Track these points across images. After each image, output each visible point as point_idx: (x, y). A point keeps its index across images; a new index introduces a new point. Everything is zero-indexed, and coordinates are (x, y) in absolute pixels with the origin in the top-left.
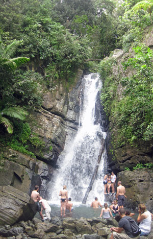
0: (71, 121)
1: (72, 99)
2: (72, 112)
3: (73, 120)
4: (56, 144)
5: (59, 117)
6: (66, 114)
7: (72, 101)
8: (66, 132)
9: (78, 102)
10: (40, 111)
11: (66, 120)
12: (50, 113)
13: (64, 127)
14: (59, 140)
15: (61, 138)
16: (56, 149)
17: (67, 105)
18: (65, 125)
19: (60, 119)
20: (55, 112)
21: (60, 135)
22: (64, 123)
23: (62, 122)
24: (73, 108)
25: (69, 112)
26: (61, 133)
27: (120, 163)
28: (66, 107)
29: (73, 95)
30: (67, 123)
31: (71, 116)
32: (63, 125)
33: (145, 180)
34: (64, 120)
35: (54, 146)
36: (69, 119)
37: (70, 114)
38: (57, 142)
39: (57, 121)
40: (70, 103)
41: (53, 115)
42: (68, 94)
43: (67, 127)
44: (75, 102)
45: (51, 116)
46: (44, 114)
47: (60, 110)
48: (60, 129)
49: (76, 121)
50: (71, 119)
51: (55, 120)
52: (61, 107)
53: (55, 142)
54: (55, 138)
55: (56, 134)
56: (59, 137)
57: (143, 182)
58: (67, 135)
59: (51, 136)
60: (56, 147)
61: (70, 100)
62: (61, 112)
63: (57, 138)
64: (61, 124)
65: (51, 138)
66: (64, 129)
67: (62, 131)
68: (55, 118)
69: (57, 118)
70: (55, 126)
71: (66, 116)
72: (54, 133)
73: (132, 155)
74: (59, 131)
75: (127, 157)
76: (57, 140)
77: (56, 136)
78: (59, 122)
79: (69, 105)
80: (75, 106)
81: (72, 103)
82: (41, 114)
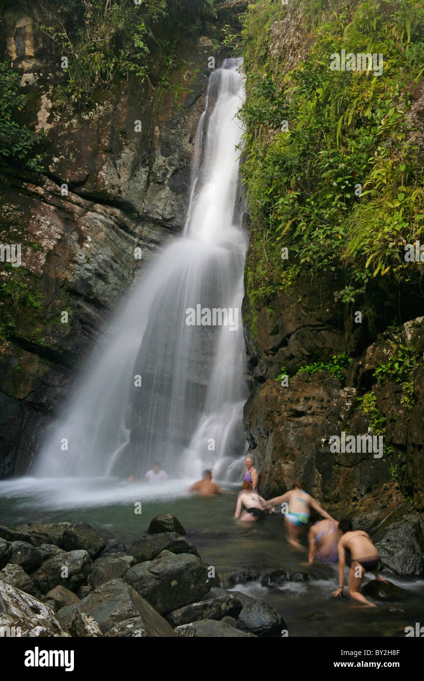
0: (156, 223)
1: (168, 148)
2: (166, 192)
3: (164, 219)
4: (87, 300)
5: (109, 210)
6: (142, 199)
7: (166, 155)
9: (186, 158)
10: (41, 190)
11: (143, 219)
13: (132, 243)
14: (99, 286)
15: (112, 279)
16: (88, 315)
17: (147, 169)
18: (135, 237)
19: (116, 217)
20: (97, 192)
21: (108, 269)
22: (131, 228)
23: (121, 227)
24: (168, 176)
25: (155, 193)
26: (112, 262)
27: (268, 355)
28: (144, 177)
29: (173, 131)
30: (144, 228)
31: (159, 204)
32: (126, 234)
33: (309, 412)
34: (133, 219)
35: (79, 307)
36: (151, 215)
37: (157, 197)
38: (91, 293)
39: (100, 224)
40: (160, 160)
41: (88, 203)
42: (157, 128)
43: (141, 242)
44: (177, 156)
45: (77, 209)
46: (55, 202)
47: (113, 187)
48: (109, 248)
49: (174, 223)
50: (156, 216)
51: (91, 220)
52: (119, 177)
53: (82, 291)
54: (82, 279)
55: (90, 267)
56: (100, 276)
57: (303, 419)
58: (138, 268)
59: (67, 273)
60: (88, 309)
61: (158, 152)
62: (120, 192)
63: (90, 278)
64: (117, 232)
65: (66, 279)
66: (131, 248)
67: (116, 255)
68: (94, 215)
69: (102, 214)
70: (89, 239)
71: (142, 207)
72: (80, 262)
73: (291, 327)
74: (101, 257)
75: (279, 337)
76: (90, 286)
77: (89, 274)
78: (107, 225)
79: (155, 167)
80: (176, 172)
81: (164, 162)
82: (45, 201)
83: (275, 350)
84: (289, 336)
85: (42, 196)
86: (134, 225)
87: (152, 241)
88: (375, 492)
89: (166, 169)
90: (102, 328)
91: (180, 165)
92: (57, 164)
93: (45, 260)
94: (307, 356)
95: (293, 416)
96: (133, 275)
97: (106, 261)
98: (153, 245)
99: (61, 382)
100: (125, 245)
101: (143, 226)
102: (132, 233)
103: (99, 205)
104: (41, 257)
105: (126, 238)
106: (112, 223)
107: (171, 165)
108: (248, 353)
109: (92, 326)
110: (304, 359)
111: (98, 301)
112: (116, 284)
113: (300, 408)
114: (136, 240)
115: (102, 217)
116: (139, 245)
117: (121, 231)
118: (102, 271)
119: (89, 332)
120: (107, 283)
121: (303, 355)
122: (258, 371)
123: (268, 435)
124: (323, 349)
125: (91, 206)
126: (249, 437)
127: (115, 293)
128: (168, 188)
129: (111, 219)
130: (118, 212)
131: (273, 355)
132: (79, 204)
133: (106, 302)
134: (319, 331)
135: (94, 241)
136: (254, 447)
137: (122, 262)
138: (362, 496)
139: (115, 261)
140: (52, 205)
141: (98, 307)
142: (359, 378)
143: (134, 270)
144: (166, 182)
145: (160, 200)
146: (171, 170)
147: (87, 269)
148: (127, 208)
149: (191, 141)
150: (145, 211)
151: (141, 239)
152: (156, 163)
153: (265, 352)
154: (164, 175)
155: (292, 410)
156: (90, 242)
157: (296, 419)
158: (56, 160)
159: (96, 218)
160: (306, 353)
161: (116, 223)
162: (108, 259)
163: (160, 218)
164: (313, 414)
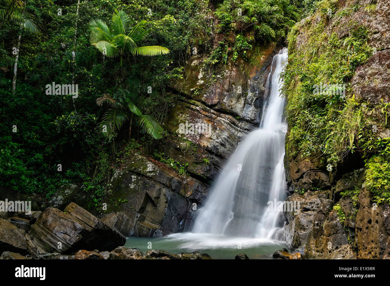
0: (247, 121)
1: (253, 89)
2: (252, 108)
3: (252, 120)
4: (217, 155)
5: (227, 116)
6: (242, 111)
7: (253, 92)
8: (239, 137)
9: (262, 93)
10: (198, 108)
11: (242, 119)
12: (212, 111)
13: (237, 130)
14: (221, 149)
15: (228, 146)
16: (217, 162)
17: (244, 98)
18: (238, 128)
19: (230, 119)
20: (222, 109)
21: (226, 142)
22: (237, 124)
23: (232, 123)
24: (254, 101)
25: (247, 108)
26: (228, 139)
27: (295, 182)
28: (243, 102)
29: (256, 82)
30: (243, 124)
31: (249, 113)
32: (235, 127)
33: (312, 209)
34: (238, 120)
35: (213, 158)
36: (246, 118)
37: (249, 110)
38: (218, 152)
39: (223, 122)
40: (250, 94)
41: (218, 113)
42: (249, 81)
43: (241, 130)
44: (257, 92)
45: (214, 116)
46: (204, 113)
47: (229, 106)
48: (227, 132)
49: (256, 121)
50: (248, 119)
51: (219, 121)
52: (232, 102)
53: (215, 151)
54: (214, 146)
55: (218, 141)
56: (222, 145)
57: (309, 212)
58: (240, 141)
59: (208, 143)
60: (217, 159)
61: (249, 91)
62: (232, 108)
63: (218, 146)
64: (230, 126)
65: (208, 146)
66: (236, 132)
67: (230, 135)
68: (221, 118)
69: (224, 118)
70: (218, 129)
71: (242, 114)
72: (214, 139)
73: (304, 170)
74: (223, 136)
75: (300, 174)
76: (218, 149)
77: (218, 144)
78: (227, 123)
79: (248, 97)
80: (257, 99)
81: (252, 95)
82: (200, 113)
83: (298, 180)
84: (304, 174)
85: (198, 111)
86: (238, 122)
87: (246, 129)
88: (339, 249)
89: (253, 98)
90: (223, 167)
91: (259, 96)
92: (205, 97)
93: (199, 138)
94: (312, 183)
95: (304, 211)
96: (237, 144)
97: (225, 138)
98: (246, 131)
99: (204, 191)
100: (234, 131)
101: (242, 123)
102: (237, 126)
103: (223, 114)
104: (197, 137)
105: (235, 128)
106: (228, 122)
107: (254, 96)
108: (287, 180)
109: (219, 167)
110: (310, 185)
111: (221, 156)
112: (229, 148)
113: (308, 207)
114: (239, 129)
115: (224, 119)
116: (240, 131)
117: (233, 125)
118: (223, 143)
119: (218, 169)
120: (225, 148)
121: (310, 182)
122: (291, 189)
123: (293, 219)
124: (319, 180)
125: (220, 115)
126: (286, 219)
127: (229, 152)
128: (253, 106)
129: (228, 120)
130: (231, 117)
131: (297, 182)
132: (214, 114)
133: (225, 156)
134: (317, 172)
135: (220, 129)
136: (288, 224)
137: (232, 138)
138: (334, 250)
139: (229, 138)
140: (203, 114)
141: (221, 158)
142: (334, 195)
143: (238, 142)
144: (252, 104)
145: (250, 111)
146: (255, 99)
147: (217, 142)
148: (235, 115)
149: (264, 86)
150: (243, 116)
151: (241, 128)
152: (248, 95)
153: (294, 180)
154: (252, 101)
155: (304, 208)
156: (219, 130)
157: (306, 212)
158: (205, 95)
159: (221, 120)
160: (311, 182)
161: (230, 122)
162: (226, 137)
163: (250, 119)
164: (314, 210)
